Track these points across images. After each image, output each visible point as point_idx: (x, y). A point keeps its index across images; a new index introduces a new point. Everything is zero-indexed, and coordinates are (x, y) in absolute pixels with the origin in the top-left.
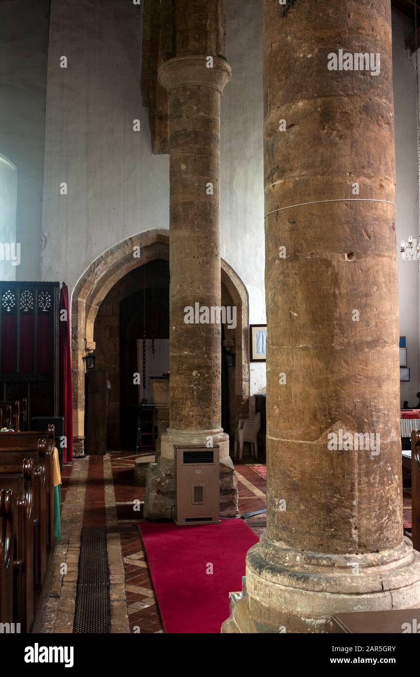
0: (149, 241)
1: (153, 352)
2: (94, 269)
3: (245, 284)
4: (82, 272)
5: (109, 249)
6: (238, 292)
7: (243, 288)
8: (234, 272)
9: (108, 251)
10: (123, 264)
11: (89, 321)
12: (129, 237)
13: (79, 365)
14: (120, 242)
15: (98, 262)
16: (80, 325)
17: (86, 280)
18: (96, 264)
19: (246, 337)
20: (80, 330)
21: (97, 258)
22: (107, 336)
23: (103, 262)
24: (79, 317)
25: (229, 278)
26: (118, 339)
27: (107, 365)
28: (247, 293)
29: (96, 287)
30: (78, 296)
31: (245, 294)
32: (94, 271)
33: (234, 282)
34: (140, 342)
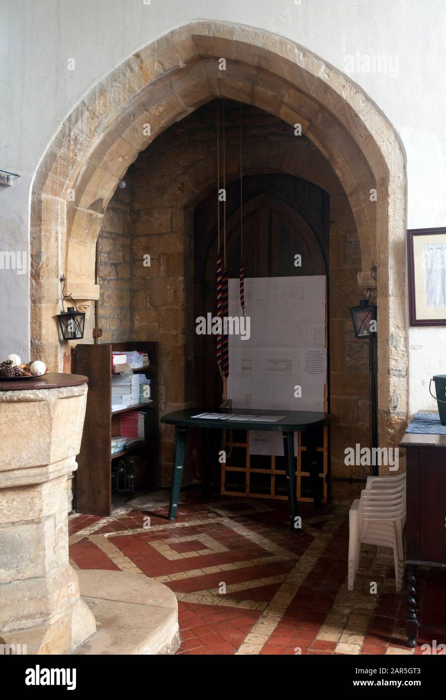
0: (177, 55)
1: (243, 303)
2: (70, 129)
3: (397, 127)
4: (49, 138)
5: (96, 84)
6: (379, 150)
7: (392, 138)
8: (368, 99)
9: (95, 87)
10: (134, 116)
11: (75, 240)
12: (135, 52)
13: (44, 332)
14: (116, 67)
15: (77, 115)
16: (47, 249)
17: (56, 155)
18: (73, 119)
19: (399, 262)
20: (48, 259)
21: (74, 107)
22: (162, 274)
23: (86, 114)
24: (43, 233)
25: (356, 116)
26: (181, 278)
27: (161, 329)
28: (402, 148)
29: (87, 170)
30: (41, 189)
31: (398, 151)
32: (69, 135)
33: (368, 124)
34: (233, 283)
